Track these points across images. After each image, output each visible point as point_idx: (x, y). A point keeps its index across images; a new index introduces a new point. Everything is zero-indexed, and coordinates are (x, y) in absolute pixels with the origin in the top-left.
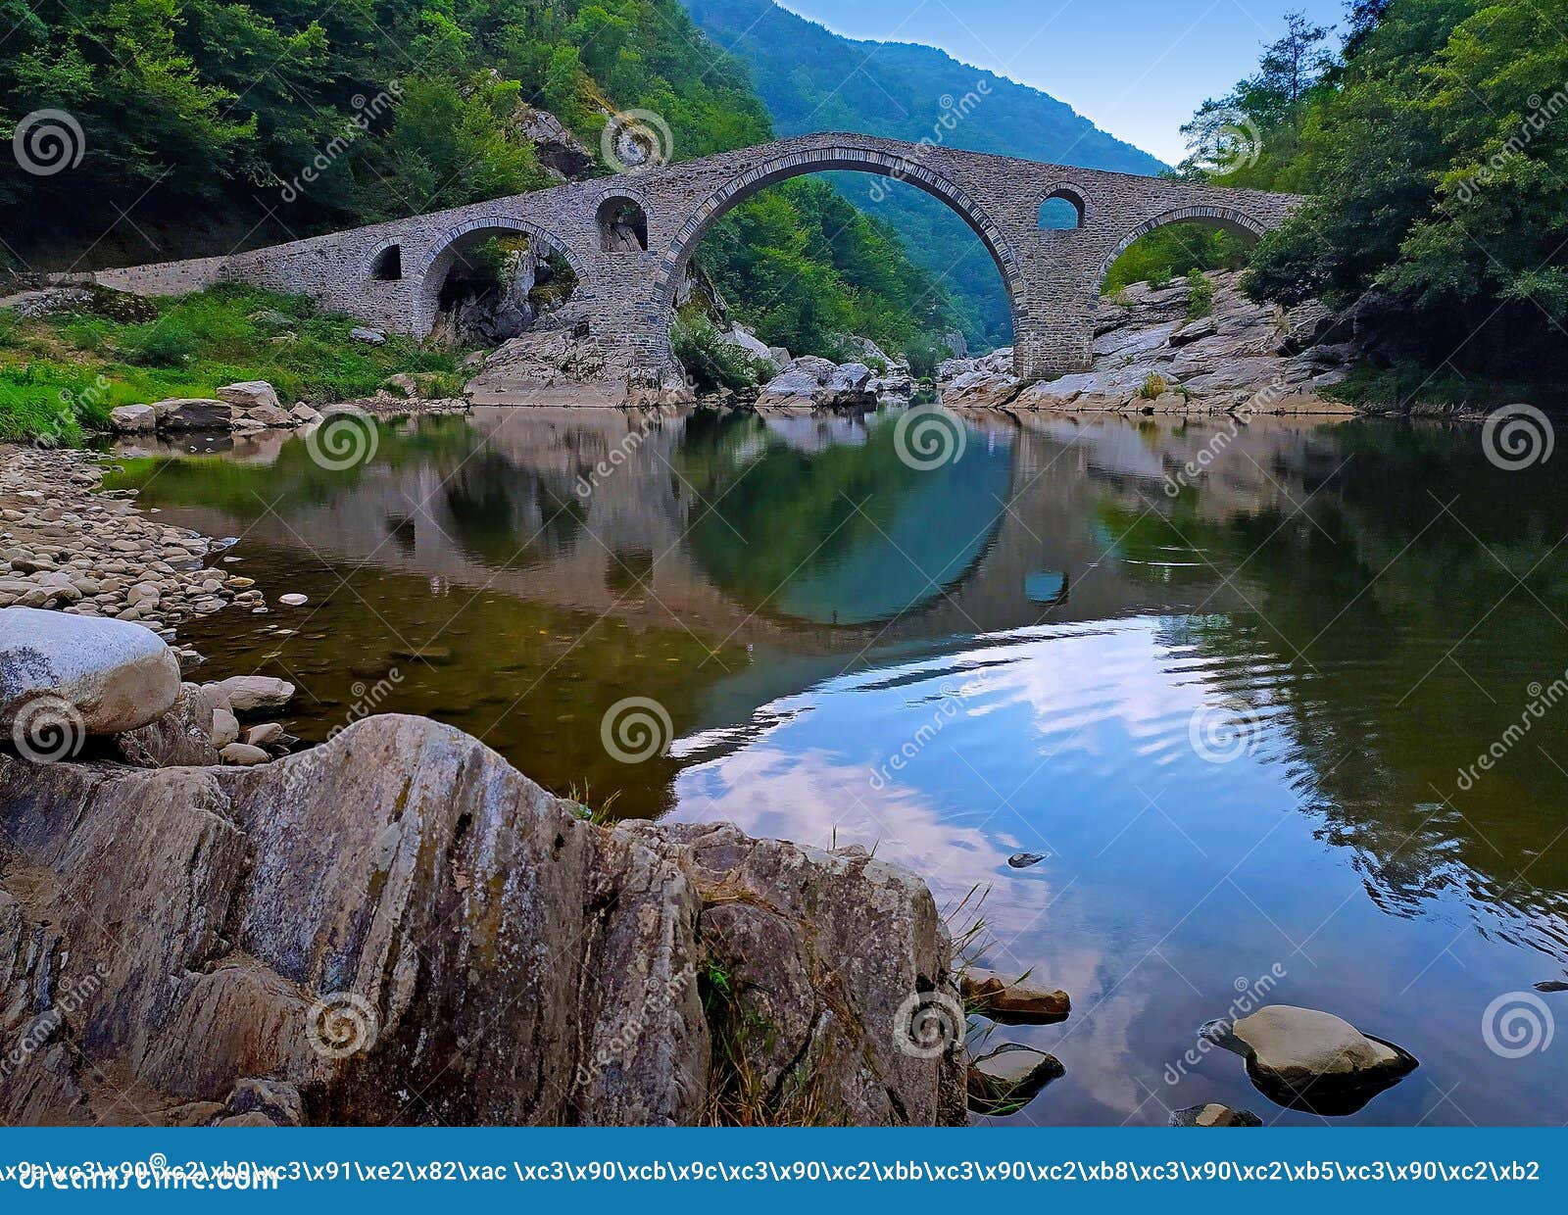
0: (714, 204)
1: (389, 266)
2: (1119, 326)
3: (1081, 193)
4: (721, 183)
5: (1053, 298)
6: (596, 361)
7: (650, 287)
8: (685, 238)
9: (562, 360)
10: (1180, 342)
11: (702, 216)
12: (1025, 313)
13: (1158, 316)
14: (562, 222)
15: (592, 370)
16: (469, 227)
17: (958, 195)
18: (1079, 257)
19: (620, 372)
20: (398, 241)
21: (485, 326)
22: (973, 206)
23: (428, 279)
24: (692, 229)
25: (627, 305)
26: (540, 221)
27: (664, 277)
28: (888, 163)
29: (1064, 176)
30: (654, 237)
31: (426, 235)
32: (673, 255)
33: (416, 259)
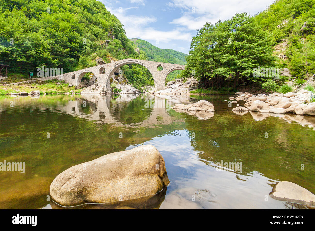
0: (114, 68)
1: (74, 77)
3: (162, 66)
5: (159, 80)
6: (98, 88)
7: (106, 79)
8: (110, 72)
9: (94, 88)
10: (180, 86)
11: (112, 69)
12: (155, 82)
13: (179, 82)
14: (95, 71)
15: (97, 90)
16: (84, 72)
17: (146, 66)
19: (101, 90)
20: (75, 74)
21: (87, 84)
22: (148, 68)
23: (79, 78)
24: (111, 71)
25: (103, 81)
26: (92, 71)
27: (107, 77)
28: (137, 62)
29: (160, 64)
30: (106, 72)
31: (78, 73)
32: (109, 75)
33: (77, 76)
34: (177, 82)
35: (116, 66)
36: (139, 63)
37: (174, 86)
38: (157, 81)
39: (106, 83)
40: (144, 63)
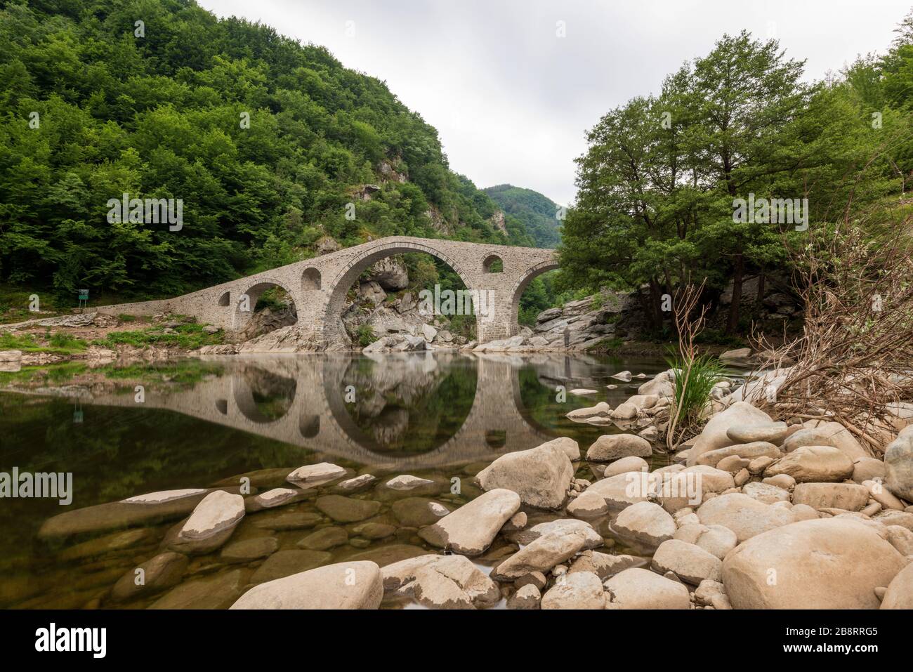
0: (347, 269)
1: (226, 300)
2: (556, 317)
3: (501, 257)
4: (350, 260)
7: (321, 304)
8: (336, 283)
11: (343, 274)
14: (289, 279)
16: (255, 283)
17: (447, 260)
18: (502, 285)
20: (229, 291)
22: (453, 265)
24: (338, 279)
25: (313, 313)
26: (281, 280)
27: (327, 300)
28: (418, 248)
29: (493, 249)
30: (324, 284)
31: (240, 288)
32: (331, 291)
33: (235, 297)
34: (570, 313)
35: (354, 263)
36: (426, 250)
37: (556, 324)
39: (322, 319)
40: (442, 249)
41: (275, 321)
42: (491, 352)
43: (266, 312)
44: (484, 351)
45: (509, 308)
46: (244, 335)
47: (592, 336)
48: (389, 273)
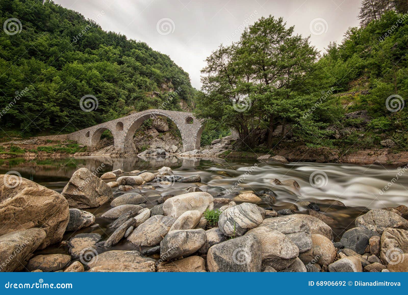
0: (133, 122)
1: (88, 135)
3: (192, 118)
4: (134, 119)
5: (188, 137)
7: (123, 137)
8: (129, 128)
11: (132, 124)
12: (183, 140)
14: (111, 126)
16: (99, 128)
17: (172, 119)
20: (89, 131)
22: (174, 121)
23: (93, 136)
24: (130, 126)
25: (120, 140)
26: (108, 127)
27: (126, 135)
28: (160, 114)
29: (189, 114)
30: (124, 128)
31: (93, 129)
32: (127, 131)
33: (92, 133)
34: (224, 141)
35: (136, 120)
36: (164, 114)
37: (218, 145)
38: (186, 139)
39: (123, 142)
40: (170, 114)
41: (108, 143)
42: (184, 156)
43: (105, 139)
44: (181, 156)
45: (195, 138)
46: (95, 148)
47: (223, 149)
48: (160, 125)
